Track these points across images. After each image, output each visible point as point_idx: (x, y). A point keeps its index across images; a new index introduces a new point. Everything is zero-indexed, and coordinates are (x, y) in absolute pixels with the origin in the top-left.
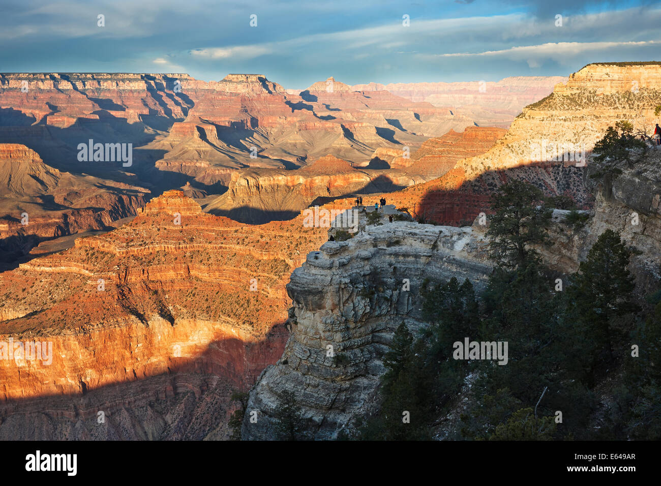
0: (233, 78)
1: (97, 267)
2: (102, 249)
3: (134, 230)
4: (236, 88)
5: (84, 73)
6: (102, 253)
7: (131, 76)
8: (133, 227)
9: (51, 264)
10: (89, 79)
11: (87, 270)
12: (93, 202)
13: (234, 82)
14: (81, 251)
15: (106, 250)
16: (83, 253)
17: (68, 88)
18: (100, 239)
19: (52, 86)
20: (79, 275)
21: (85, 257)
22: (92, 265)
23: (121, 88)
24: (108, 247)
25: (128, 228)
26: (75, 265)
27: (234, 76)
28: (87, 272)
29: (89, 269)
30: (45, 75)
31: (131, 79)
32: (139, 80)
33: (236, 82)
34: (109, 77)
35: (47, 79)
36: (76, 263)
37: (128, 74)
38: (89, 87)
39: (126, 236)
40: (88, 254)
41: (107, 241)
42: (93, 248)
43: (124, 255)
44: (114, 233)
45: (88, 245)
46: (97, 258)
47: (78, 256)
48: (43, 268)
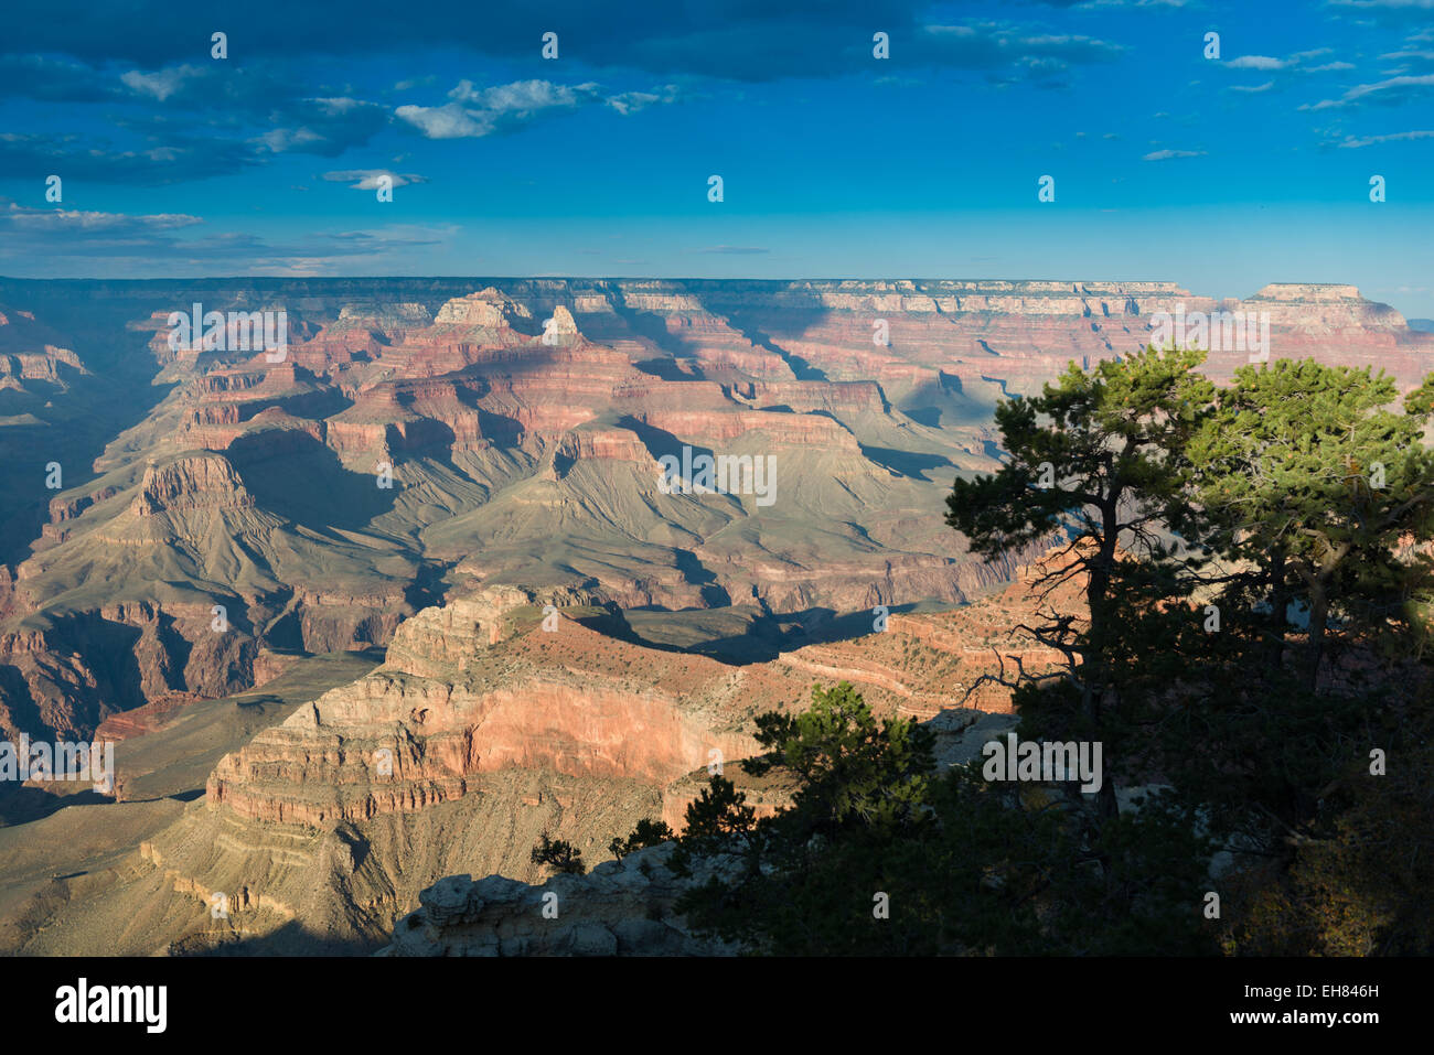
0: (1280, 293)
1: (921, 680)
2: (936, 644)
3: (1004, 612)
4: (1285, 314)
5: (961, 281)
6: (935, 651)
7: (1056, 287)
8: (1004, 605)
9: (836, 661)
10: (971, 292)
11: (902, 682)
12: (947, 542)
13: (1280, 301)
14: (894, 643)
15: (945, 647)
16: (899, 648)
17: (928, 310)
18: (934, 622)
19: (899, 304)
20: (885, 692)
21: (900, 656)
22: (913, 675)
23: (1031, 311)
24: (947, 642)
25: (994, 606)
26: (879, 669)
27: (1281, 288)
28: (901, 686)
29: (906, 681)
30: (888, 282)
31: (1054, 293)
32: (1069, 294)
33: (1285, 301)
34: (1010, 287)
35: (889, 292)
36: (881, 666)
37: (1048, 282)
38: (968, 309)
39: (987, 623)
40: (907, 650)
41: (947, 628)
42: (918, 640)
43: (978, 663)
44: (962, 613)
45: (910, 633)
46: (923, 660)
47: (887, 652)
48: (819, 667)
